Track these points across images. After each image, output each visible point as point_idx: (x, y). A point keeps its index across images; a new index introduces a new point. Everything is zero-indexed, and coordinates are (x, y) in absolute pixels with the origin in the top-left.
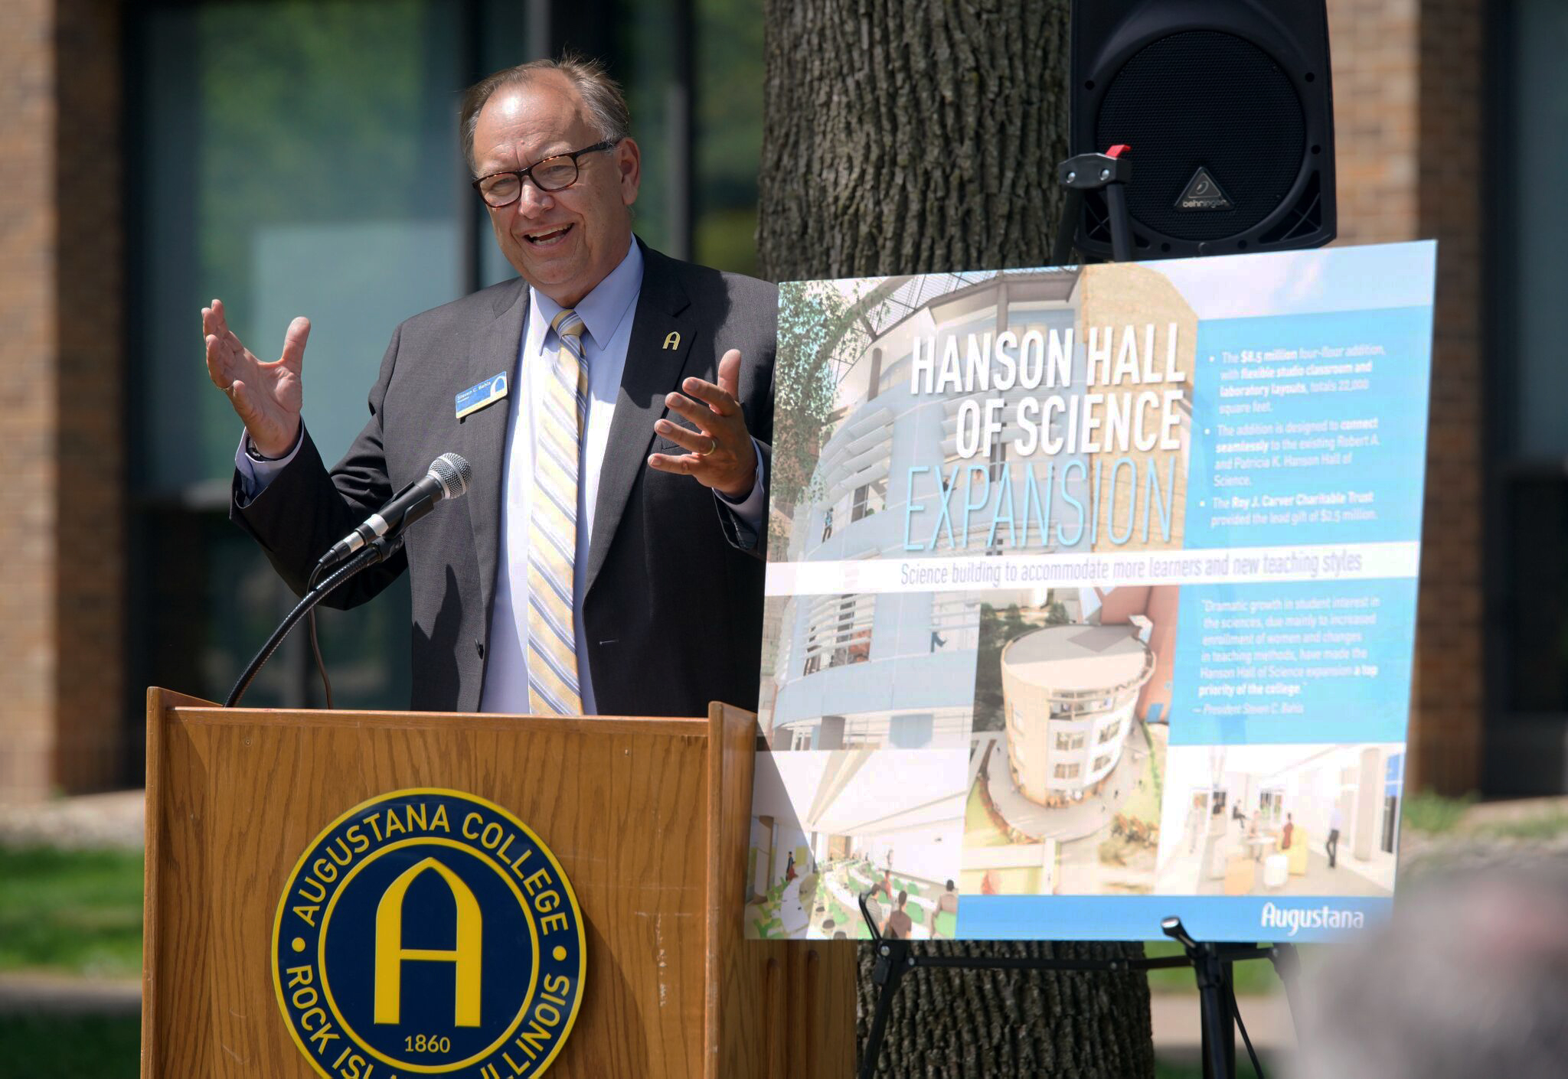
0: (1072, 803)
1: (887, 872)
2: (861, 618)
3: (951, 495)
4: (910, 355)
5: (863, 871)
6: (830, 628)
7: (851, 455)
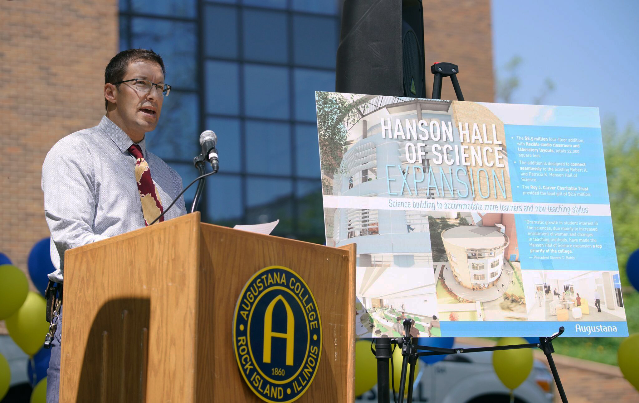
0: (484, 288)
1: (403, 313)
2: (372, 219)
3: (407, 176)
4: (380, 124)
5: (391, 312)
6: (358, 221)
7: (358, 158)
